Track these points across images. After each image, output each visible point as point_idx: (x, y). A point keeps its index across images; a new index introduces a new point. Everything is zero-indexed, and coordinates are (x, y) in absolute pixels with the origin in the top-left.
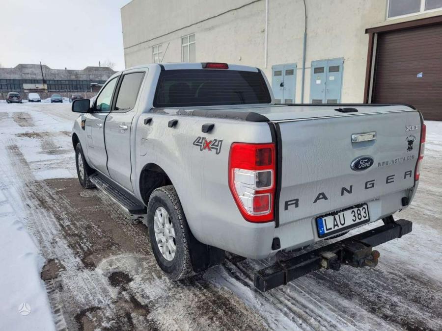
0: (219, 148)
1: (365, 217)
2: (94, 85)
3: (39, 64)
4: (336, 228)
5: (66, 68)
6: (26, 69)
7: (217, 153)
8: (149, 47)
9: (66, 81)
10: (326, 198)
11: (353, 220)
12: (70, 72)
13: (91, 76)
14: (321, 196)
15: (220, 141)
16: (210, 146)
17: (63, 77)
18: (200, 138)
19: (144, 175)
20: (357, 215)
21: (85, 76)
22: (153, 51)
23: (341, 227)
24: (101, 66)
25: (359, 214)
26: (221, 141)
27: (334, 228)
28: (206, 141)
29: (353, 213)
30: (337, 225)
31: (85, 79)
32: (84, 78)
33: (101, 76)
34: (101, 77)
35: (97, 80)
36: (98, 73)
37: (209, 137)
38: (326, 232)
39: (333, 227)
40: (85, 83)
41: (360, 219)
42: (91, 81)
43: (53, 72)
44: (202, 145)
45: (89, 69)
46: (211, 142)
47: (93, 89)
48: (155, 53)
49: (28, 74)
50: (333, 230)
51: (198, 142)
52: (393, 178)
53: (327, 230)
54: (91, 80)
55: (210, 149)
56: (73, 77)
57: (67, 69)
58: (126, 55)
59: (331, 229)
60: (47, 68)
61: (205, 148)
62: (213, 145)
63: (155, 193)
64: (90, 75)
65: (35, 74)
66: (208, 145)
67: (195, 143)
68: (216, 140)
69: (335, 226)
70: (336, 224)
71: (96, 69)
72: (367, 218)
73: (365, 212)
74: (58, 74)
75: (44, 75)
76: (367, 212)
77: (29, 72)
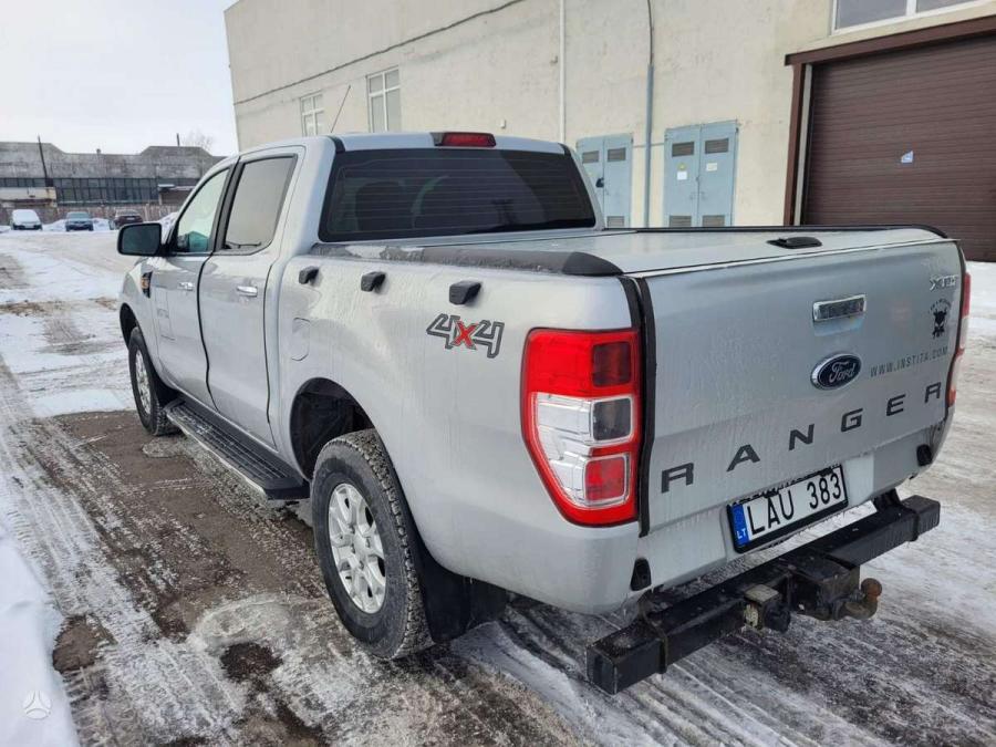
0: (494, 341)
1: (837, 497)
2: (165, 190)
3: (37, 141)
4: (775, 526)
5: (98, 151)
6: (5, 153)
7: (490, 355)
8: (293, 100)
9: (99, 179)
10: (755, 458)
11: (811, 504)
12: (109, 160)
13: (158, 168)
14: (745, 454)
15: (496, 324)
16: (472, 337)
17: (92, 170)
18: (444, 317)
19: (301, 406)
20: (818, 493)
21: (144, 168)
22: (303, 110)
23: (784, 522)
24: (182, 145)
25: (823, 491)
26: (501, 325)
27: (770, 526)
28: (461, 325)
29: (811, 488)
30: (776, 519)
31: (145, 176)
32: (141, 172)
33: (181, 166)
34: (183, 170)
35: (173, 176)
36: (174, 160)
37: (469, 316)
38: (752, 537)
39: (767, 525)
40: (146, 185)
41: (826, 502)
42: (159, 179)
43: (68, 161)
44: (451, 333)
45: (154, 153)
46: (473, 327)
47: (163, 198)
48: (306, 113)
49: (10, 164)
50: (767, 531)
51: (440, 327)
52: (901, 403)
53: (754, 532)
54: (159, 178)
55: (470, 345)
56: (116, 172)
57: (102, 152)
58: (238, 118)
59: (762, 529)
60: (54, 150)
61: (457, 342)
62: (480, 334)
63: (329, 451)
64: (156, 165)
65: (27, 165)
66: (465, 335)
67: (433, 330)
68: (486, 323)
69: (771, 521)
70: (773, 516)
71: (171, 151)
72: (842, 498)
73: (837, 485)
74: (81, 164)
75: (48, 167)
76: (841, 484)
77: (13, 161)
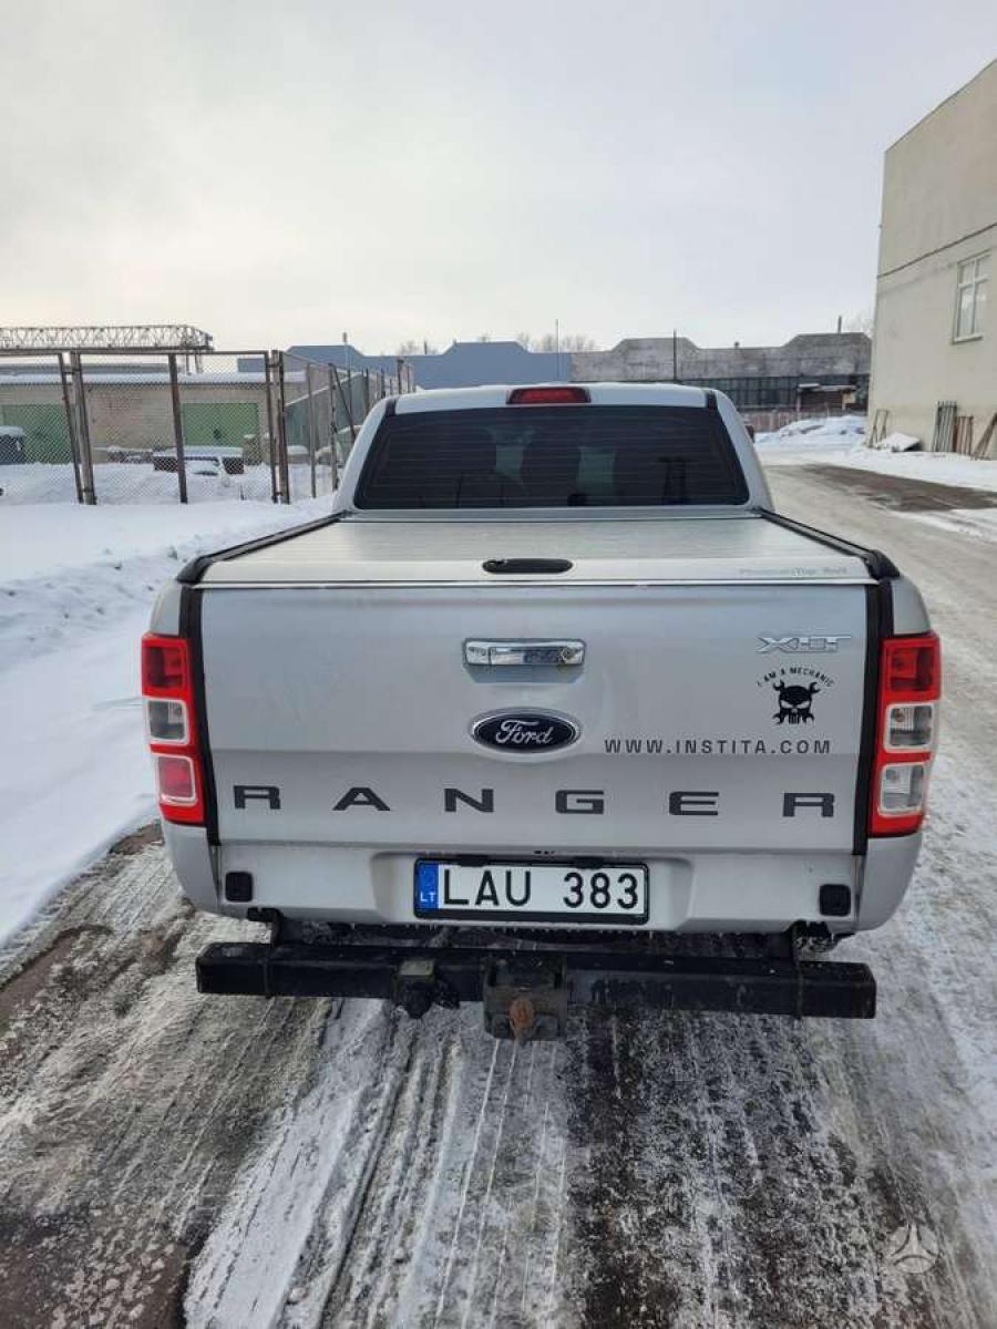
2: (808, 390)
3: (672, 336)
4: (487, 905)
5: (737, 344)
6: (637, 352)
8: (950, 266)
9: (731, 379)
11: (567, 899)
12: (747, 355)
13: (803, 363)
14: (361, 797)
17: (725, 367)
20: (587, 890)
21: (785, 363)
22: (960, 280)
23: (505, 905)
24: (843, 331)
25: (596, 890)
27: (478, 903)
29: (571, 880)
30: (494, 898)
31: (785, 374)
32: (781, 369)
33: (832, 360)
34: (835, 363)
35: (820, 373)
36: (826, 351)
38: (441, 905)
39: (473, 899)
40: (783, 384)
42: (802, 377)
43: (702, 357)
45: (803, 343)
47: (802, 403)
48: (965, 283)
49: (641, 364)
50: (472, 906)
52: (713, 803)
53: (448, 901)
54: (802, 375)
56: (753, 370)
57: (741, 346)
59: (466, 902)
60: (687, 344)
64: (799, 360)
65: (658, 365)
69: (481, 898)
70: (487, 892)
71: (824, 340)
72: (638, 909)
73: (631, 891)
74: (714, 362)
75: (678, 365)
76: (640, 891)
77: (644, 360)
